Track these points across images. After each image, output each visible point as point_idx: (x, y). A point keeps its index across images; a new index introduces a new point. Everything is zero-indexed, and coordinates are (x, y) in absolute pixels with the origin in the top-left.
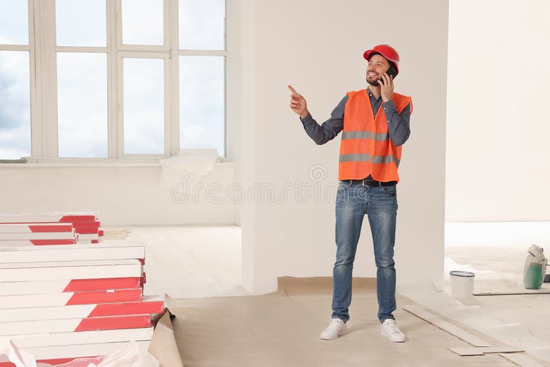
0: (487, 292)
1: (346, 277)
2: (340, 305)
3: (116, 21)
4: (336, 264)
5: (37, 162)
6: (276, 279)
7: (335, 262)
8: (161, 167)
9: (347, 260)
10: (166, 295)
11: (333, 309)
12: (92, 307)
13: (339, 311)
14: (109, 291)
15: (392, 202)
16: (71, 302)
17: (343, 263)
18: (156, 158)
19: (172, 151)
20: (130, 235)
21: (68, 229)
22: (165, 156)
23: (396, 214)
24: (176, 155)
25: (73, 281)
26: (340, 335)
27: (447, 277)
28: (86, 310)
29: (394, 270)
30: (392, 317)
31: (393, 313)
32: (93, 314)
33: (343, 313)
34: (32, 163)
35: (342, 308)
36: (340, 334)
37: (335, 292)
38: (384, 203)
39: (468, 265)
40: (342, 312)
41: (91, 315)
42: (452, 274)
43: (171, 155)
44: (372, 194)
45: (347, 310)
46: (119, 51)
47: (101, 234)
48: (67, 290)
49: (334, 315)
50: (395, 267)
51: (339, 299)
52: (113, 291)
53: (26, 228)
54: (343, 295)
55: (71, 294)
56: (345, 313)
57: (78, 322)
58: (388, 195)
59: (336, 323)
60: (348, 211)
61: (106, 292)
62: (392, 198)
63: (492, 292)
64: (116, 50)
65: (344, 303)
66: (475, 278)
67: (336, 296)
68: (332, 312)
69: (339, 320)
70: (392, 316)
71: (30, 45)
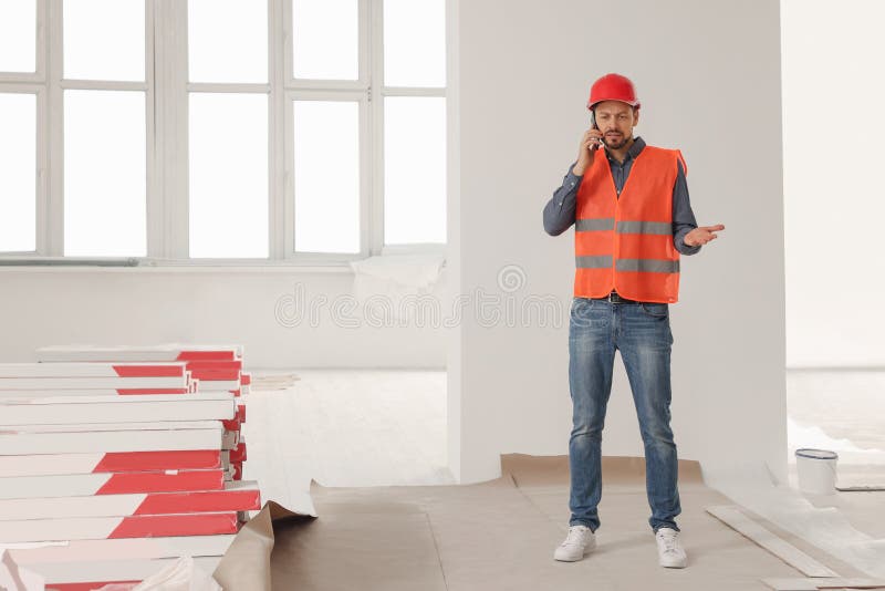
0: (863, 486)
1: (590, 455)
2: (582, 502)
3: (283, 43)
4: (573, 433)
5: (154, 265)
6: (499, 458)
7: (572, 429)
8: (352, 274)
9: (591, 427)
10: (312, 481)
11: (572, 509)
12: (140, 498)
13: (582, 513)
14: (168, 472)
15: (659, 331)
16: (106, 490)
17: (584, 431)
18: (344, 259)
19: (373, 248)
20: (296, 383)
21: (176, 372)
22: (360, 257)
23: (669, 350)
24: (379, 254)
25: (108, 456)
26: (586, 555)
27: (792, 459)
28: (130, 503)
29: (674, 446)
30: (674, 526)
31: (675, 519)
32: (142, 509)
33: (589, 517)
34: (146, 265)
35: (586, 508)
36: (587, 553)
37: (574, 480)
38: (645, 331)
39: (845, 440)
40: (587, 514)
41: (138, 512)
42: (799, 453)
43: (371, 254)
44: (624, 315)
45: (595, 512)
46: (288, 89)
47: (246, 381)
48: (99, 469)
49: (574, 520)
50: (675, 440)
51: (581, 492)
52: (175, 472)
53: (108, 369)
54: (586, 485)
55: (106, 477)
56: (593, 517)
57: (117, 523)
58: (653, 319)
59: (577, 533)
60: (587, 344)
61: (164, 474)
62: (661, 324)
63: (872, 486)
64: (283, 88)
65: (590, 500)
66: (839, 462)
67: (575, 488)
68: (569, 514)
69: (582, 527)
70: (675, 524)
71: (147, 82)
